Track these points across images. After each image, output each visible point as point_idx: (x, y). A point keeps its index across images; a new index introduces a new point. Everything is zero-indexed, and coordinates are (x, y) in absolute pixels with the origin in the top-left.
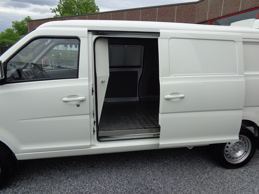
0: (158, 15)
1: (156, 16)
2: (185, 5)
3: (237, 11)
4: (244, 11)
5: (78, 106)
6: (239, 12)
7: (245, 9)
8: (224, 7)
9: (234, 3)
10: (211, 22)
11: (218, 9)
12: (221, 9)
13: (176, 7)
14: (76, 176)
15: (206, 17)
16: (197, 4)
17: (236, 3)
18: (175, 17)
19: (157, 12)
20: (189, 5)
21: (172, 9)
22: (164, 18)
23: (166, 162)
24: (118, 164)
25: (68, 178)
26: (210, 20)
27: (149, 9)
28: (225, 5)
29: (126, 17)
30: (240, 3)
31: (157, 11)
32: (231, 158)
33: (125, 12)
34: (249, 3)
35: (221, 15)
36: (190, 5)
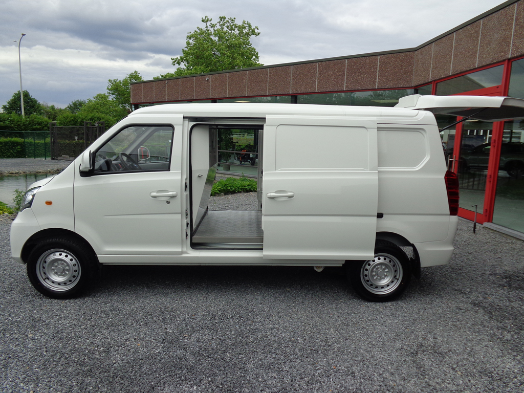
0: (347, 72)
1: (344, 74)
2: (395, 55)
3: (472, 67)
4: (483, 66)
5: (168, 202)
6: (476, 68)
7: (484, 64)
8: (454, 59)
9: (469, 52)
10: (437, 83)
11: (446, 63)
12: (450, 62)
13: (379, 57)
14: (166, 294)
15: (429, 75)
16: (416, 52)
17: (471, 53)
18: (378, 75)
19: (346, 67)
20: (401, 54)
21: (372, 62)
22: (358, 76)
23: (289, 289)
24: (222, 287)
25: (156, 294)
26: (434, 81)
27: (333, 61)
28: (455, 56)
29: (293, 76)
30: (477, 53)
31: (346, 65)
32: (373, 286)
33: (292, 66)
34: (489, 53)
35: (449, 72)
36: (403, 54)
